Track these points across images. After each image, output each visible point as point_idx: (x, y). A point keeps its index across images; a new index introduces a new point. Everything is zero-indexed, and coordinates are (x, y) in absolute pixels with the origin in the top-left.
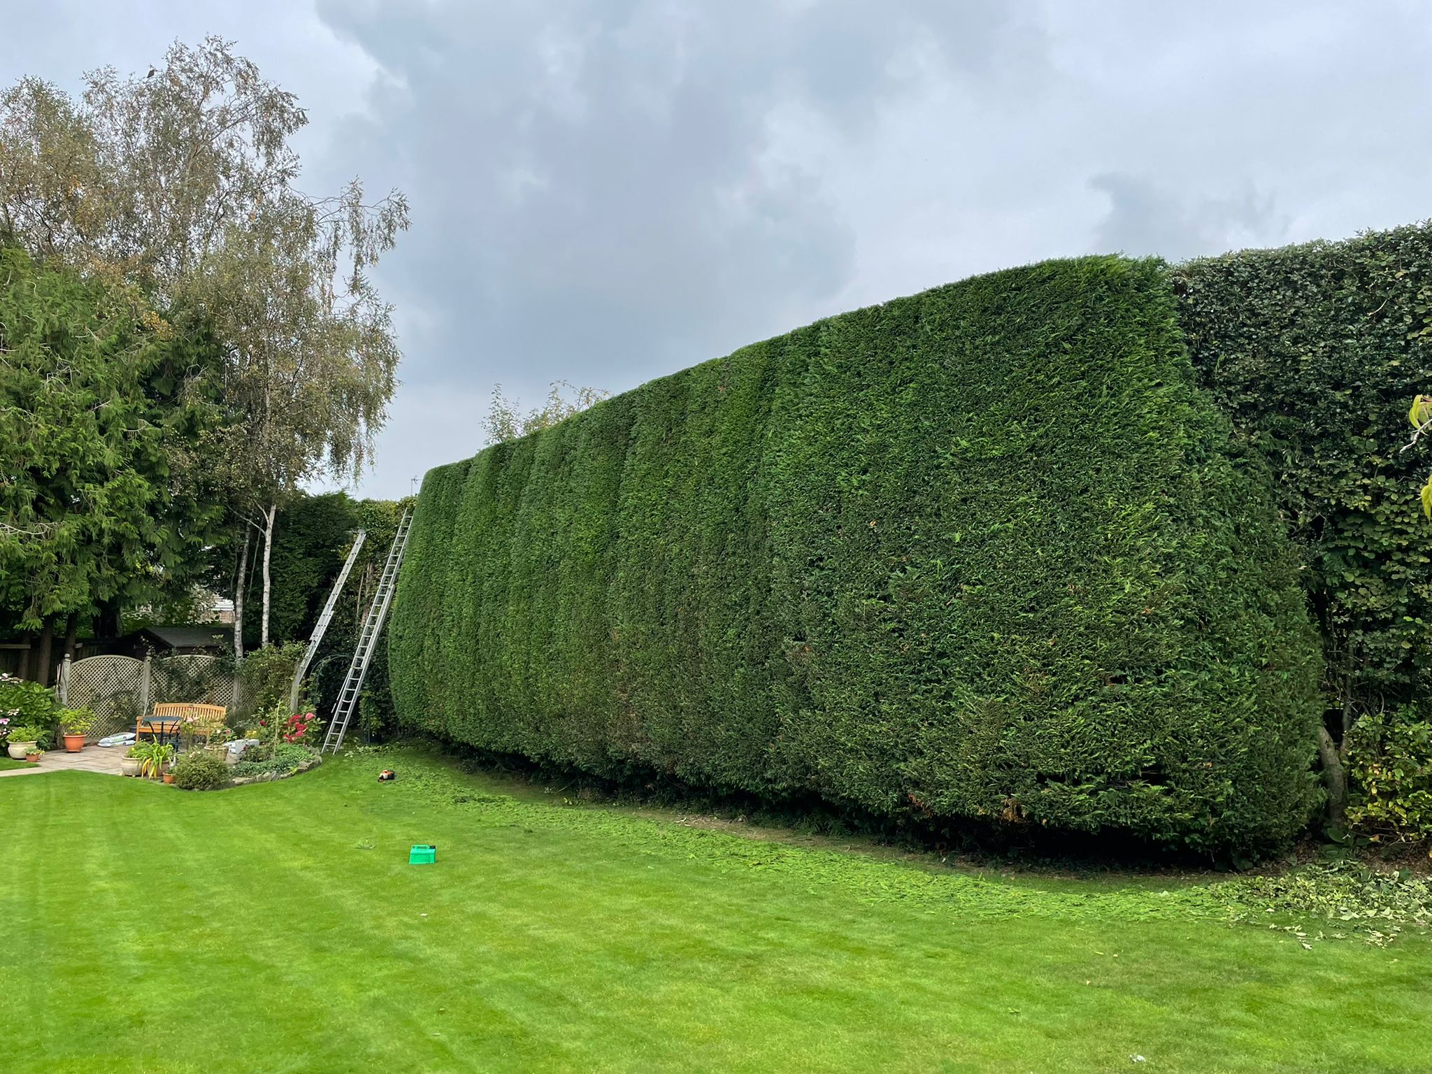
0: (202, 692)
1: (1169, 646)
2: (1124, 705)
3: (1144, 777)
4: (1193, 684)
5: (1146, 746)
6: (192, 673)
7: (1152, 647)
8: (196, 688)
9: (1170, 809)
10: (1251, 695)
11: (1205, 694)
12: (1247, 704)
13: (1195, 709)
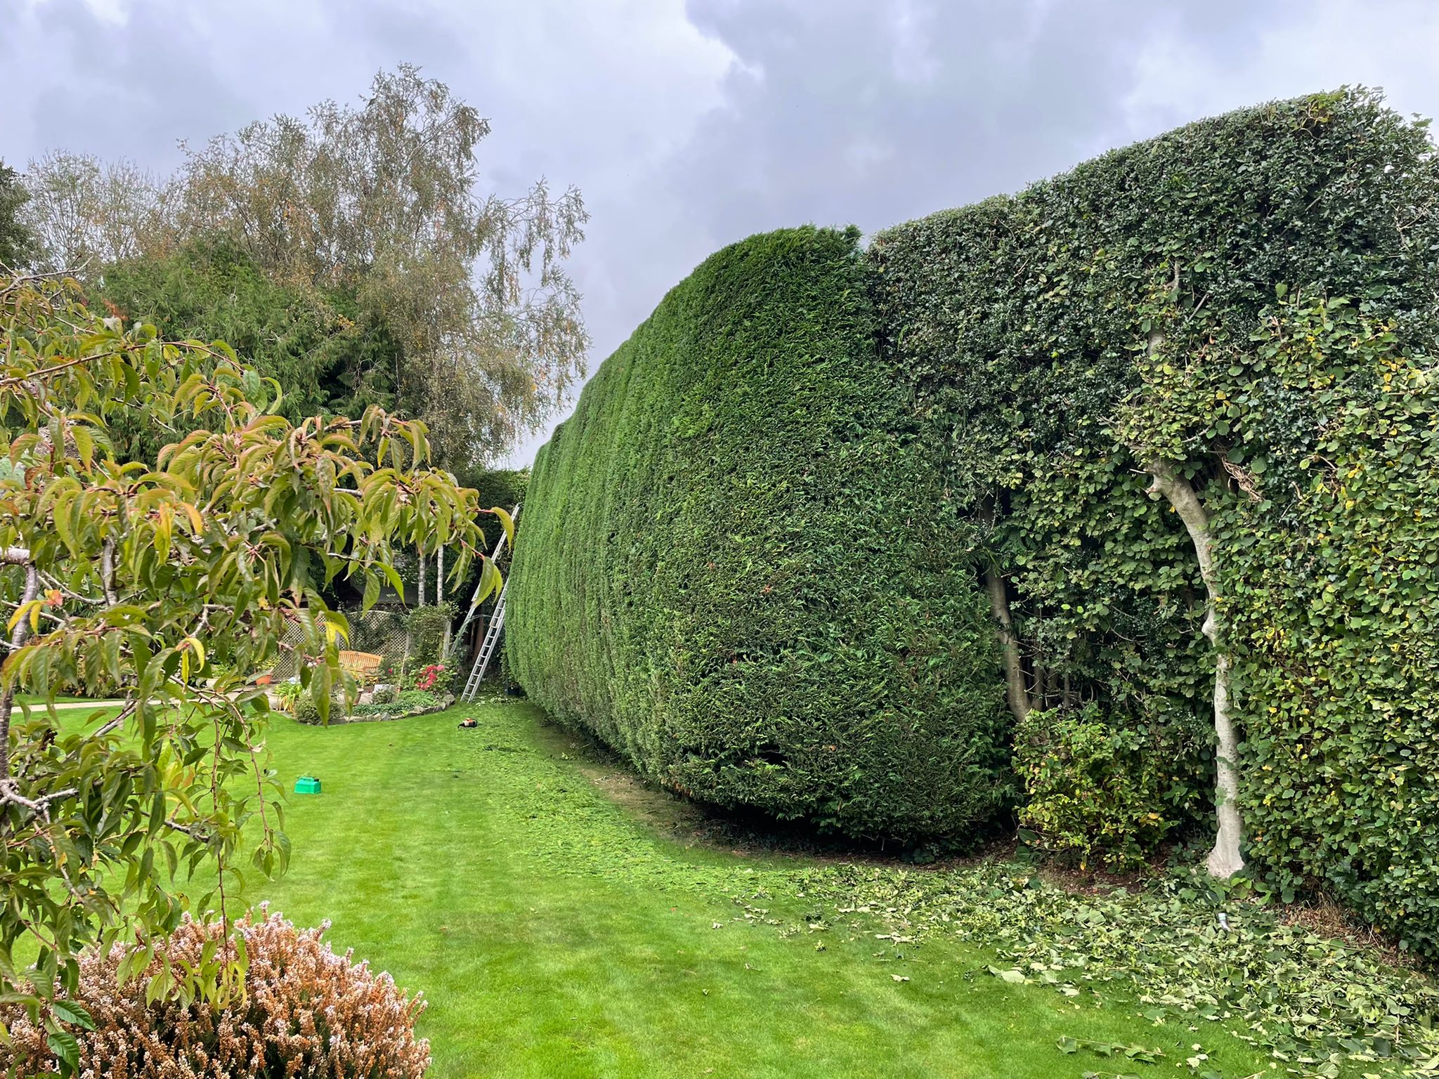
0: (382, 643)
1: (785, 625)
2: (740, 683)
3: (760, 755)
4: (808, 664)
5: (758, 724)
6: (374, 626)
7: (769, 626)
8: (375, 640)
9: (784, 789)
10: (883, 679)
11: (822, 676)
12: (877, 688)
13: (810, 690)
